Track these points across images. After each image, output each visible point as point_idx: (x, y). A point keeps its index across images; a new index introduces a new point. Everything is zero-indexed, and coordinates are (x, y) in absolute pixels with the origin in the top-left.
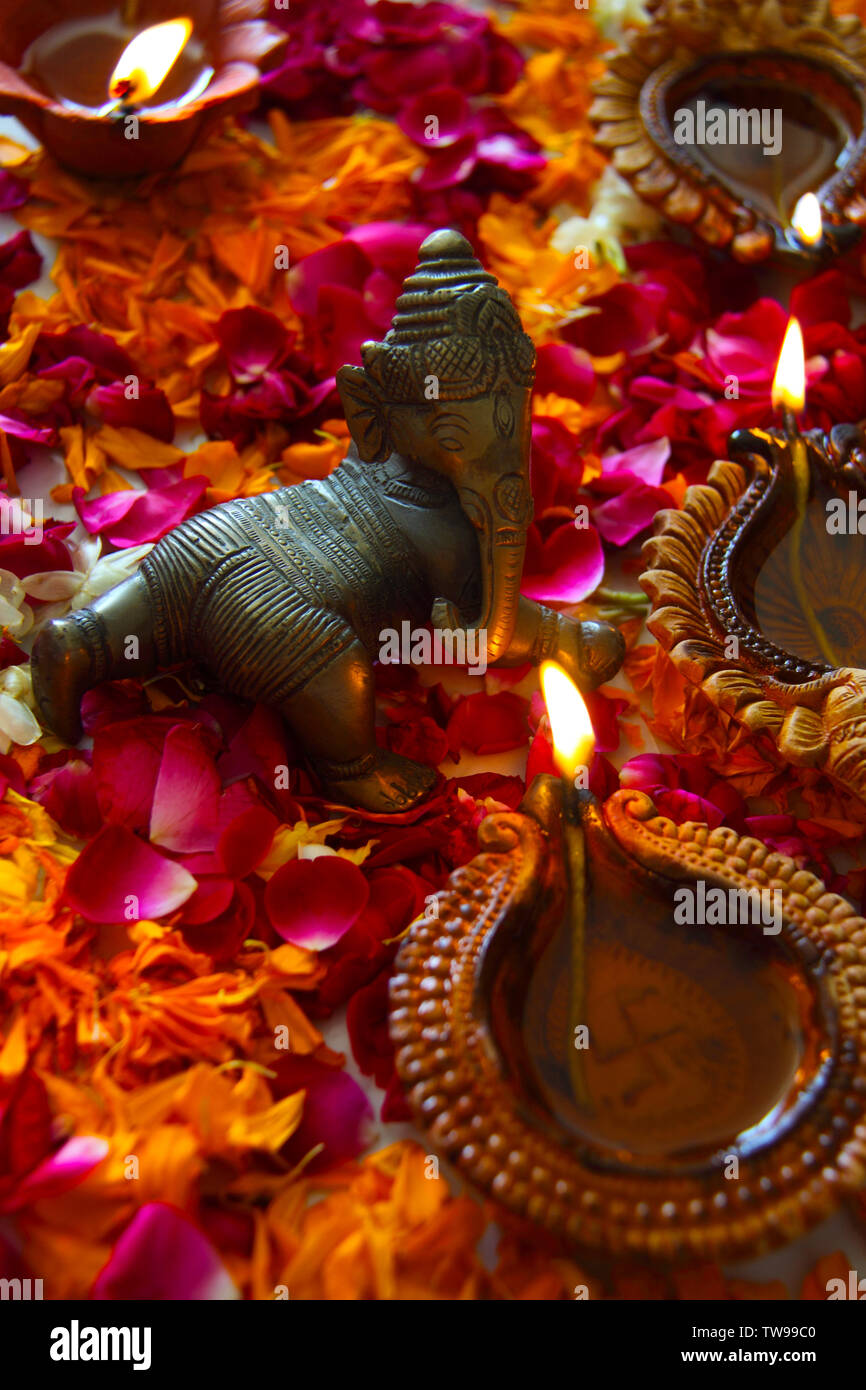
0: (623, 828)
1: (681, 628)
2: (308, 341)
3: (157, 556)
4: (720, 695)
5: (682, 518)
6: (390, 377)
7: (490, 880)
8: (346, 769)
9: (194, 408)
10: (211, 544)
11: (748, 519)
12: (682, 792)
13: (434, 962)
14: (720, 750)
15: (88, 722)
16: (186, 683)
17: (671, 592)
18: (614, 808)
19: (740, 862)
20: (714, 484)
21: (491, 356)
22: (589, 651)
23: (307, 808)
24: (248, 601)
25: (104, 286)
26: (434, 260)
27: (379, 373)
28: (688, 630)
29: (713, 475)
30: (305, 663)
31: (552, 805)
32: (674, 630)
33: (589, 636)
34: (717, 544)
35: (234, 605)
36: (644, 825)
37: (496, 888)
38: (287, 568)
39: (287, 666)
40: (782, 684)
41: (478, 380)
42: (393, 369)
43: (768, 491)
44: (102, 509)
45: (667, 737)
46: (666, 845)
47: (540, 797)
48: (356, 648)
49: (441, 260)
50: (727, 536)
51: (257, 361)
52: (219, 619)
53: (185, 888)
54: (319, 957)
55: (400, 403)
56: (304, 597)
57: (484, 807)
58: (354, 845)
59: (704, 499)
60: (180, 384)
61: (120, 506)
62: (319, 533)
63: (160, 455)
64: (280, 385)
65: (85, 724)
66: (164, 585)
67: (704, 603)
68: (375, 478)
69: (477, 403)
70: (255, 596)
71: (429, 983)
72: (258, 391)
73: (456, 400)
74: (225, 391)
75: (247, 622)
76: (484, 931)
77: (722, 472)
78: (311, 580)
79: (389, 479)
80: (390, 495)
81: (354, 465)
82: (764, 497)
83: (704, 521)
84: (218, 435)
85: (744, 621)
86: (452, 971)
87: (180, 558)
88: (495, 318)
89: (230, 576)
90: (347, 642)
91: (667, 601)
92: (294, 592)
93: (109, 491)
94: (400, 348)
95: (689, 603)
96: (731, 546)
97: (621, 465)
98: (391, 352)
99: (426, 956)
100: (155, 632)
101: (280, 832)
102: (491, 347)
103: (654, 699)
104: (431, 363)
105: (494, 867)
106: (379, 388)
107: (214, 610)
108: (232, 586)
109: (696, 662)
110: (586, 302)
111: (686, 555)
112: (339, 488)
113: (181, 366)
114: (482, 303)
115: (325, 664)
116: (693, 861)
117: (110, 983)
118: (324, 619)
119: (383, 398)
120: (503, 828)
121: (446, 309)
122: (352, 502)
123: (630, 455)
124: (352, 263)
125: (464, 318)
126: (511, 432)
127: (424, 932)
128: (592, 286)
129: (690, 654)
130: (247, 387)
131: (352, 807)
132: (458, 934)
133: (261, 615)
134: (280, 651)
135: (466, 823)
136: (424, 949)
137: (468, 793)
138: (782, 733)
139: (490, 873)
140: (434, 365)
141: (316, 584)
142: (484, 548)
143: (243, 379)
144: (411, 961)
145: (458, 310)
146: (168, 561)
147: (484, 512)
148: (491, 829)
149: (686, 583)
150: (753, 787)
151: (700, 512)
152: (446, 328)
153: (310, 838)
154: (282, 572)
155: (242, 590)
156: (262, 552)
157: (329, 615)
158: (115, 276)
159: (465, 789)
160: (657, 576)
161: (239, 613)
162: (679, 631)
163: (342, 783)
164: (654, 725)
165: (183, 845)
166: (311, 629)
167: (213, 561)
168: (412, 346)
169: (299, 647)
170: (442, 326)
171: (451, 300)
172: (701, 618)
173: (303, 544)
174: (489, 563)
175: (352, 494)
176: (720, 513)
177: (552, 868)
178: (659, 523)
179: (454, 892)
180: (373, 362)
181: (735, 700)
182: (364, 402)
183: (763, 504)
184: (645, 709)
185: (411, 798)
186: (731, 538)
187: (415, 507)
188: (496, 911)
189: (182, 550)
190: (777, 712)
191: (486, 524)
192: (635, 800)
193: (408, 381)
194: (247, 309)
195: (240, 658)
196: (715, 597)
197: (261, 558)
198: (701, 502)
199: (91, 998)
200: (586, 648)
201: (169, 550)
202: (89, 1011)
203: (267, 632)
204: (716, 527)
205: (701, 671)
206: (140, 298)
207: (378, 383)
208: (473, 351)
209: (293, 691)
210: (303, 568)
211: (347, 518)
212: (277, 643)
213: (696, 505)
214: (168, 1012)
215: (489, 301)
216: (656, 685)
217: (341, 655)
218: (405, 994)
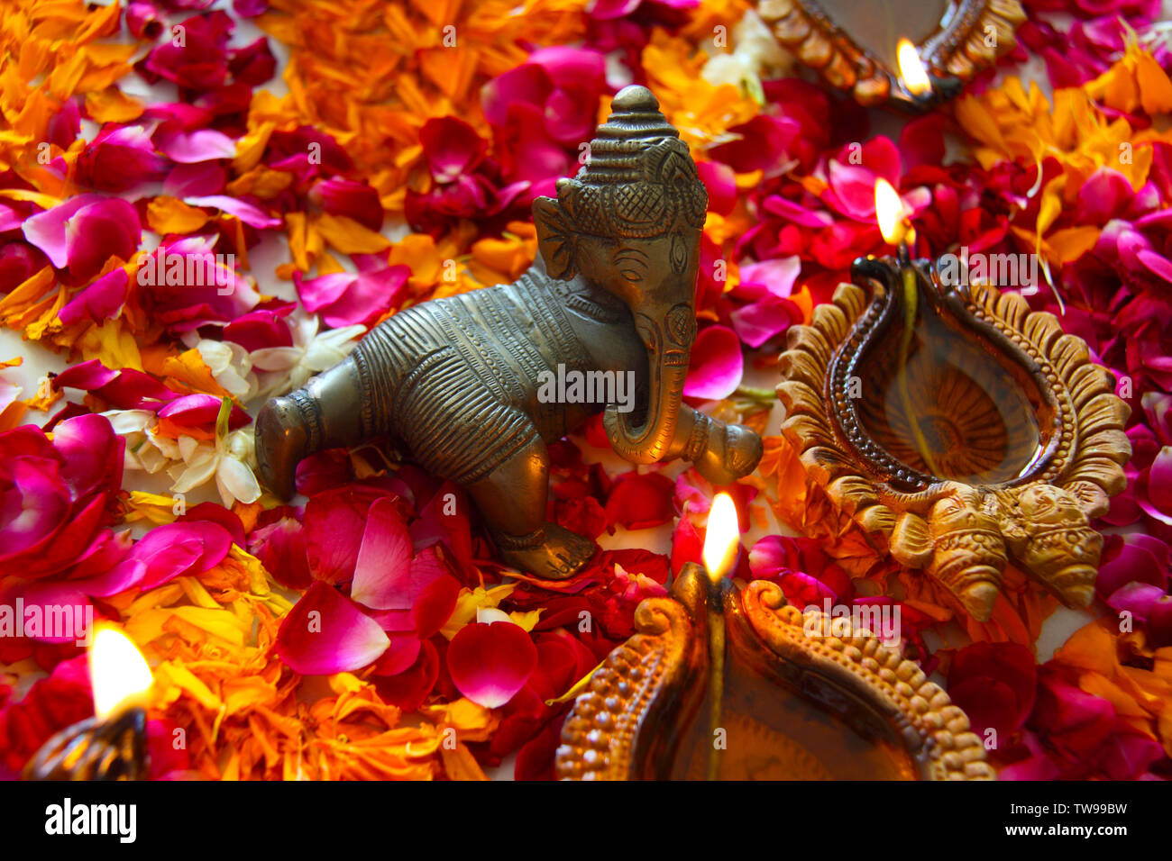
0: (759, 618)
1: (811, 436)
2: (497, 148)
3: (368, 347)
4: (843, 499)
5: (812, 334)
6: (581, 211)
7: (644, 660)
8: (520, 542)
9: (399, 201)
10: (414, 341)
11: (867, 338)
12: (803, 574)
13: (594, 735)
14: (833, 536)
15: (301, 481)
16: (385, 453)
17: (803, 403)
18: (751, 597)
19: (856, 651)
20: (838, 303)
21: (671, 202)
22: (733, 453)
23: (484, 570)
24: (446, 397)
25: (329, 92)
26: (624, 113)
27: (571, 207)
28: (817, 437)
29: (837, 295)
30: (492, 454)
31: (698, 593)
32: (805, 437)
33: (733, 440)
34: (841, 359)
35: (434, 399)
36: (775, 614)
37: (650, 668)
38: (480, 367)
39: (477, 456)
40: (895, 492)
41: (659, 223)
42: (584, 204)
43: (884, 313)
44: (319, 289)
45: (788, 519)
46: (794, 633)
47: (689, 585)
48: (536, 443)
49: (632, 113)
50: (850, 351)
51: (454, 162)
52: (420, 410)
53: (379, 644)
54: (491, 712)
55: (587, 234)
56: (494, 395)
57: (637, 582)
58: (524, 609)
59: (831, 317)
60: (388, 181)
61: (335, 288)
62: (508, 334)
63: (368, 242)
64: (473, 188)
65: (297, 483)
66: (373, 374)
67: (830, 412)
68: (558, 290)
69: (656, 242)
70: (451, 393)
71: (591, 755)
72: (453, 190)
73: (639, 238)
74: (425, 188)
75: (444, 416)
76: (638, 710)
77: (846, 293)
78: (501, 380)
79: (570, 292)
80: (571, 307)
81: (539, 274)
82: (881, 318)
83: (830, 337)
84: (419, 227)
85: (864, 433)
86: (611, 746)
87: (388, 351)
88: (676, 168)
89: (431, 372)
90: (529, 438)
91: (800, 410)
92: (484, 391)
93: (325, 271)
94: (592, 187)
95: (817, 413)
96: (853, 362)
97: (756, 274)
98: (583, 190)
99: (588, 729)
100: (363, 413)
101: (462, 595)
102: (672, 193)
103: (779, 486)
104: (619, 205)
105: (648, 648)
106: (570, 219)
107: (416, 401)
108: (432, 381)
109: (823, 468)
110: (731, 130)
111: (814, 367)
112: (526, 295)
113: (390, 164)
114: (667, 155)
115: (509, 456)
116: (817, 650)
117: (312, 728)
118: (510, 416)
119: (573, 227)
120: (657, 613)
121: (635, 158)
122: (537, 309)
123: (763, 266)
124: (536, 81)
125: (650, 168)
126: (684, 268)
127: (587, 707)
128: (736, 115)
129: (818, 460)
130: (444, 186)
131: (524, 573)
132: (616, 710)
133: (457, 411)
134: (472, 444)
135: (620, 594)
136: (588, 722)
137: (623, 568)
138: (894, 535)
139: (644, 653)
140: (622, 207)
141: (505, 384)
142: (654, 367)
143: (441, 178)
144: (576, 734)
145: (646, 159)
146: (377, 353)
147: (656, 336)
148: (647, 614)
149: (815, 394)
150: (859, 569)
151: (827, 328)
152: (634, 174)
153: (488, 604)
154: (476, 372)
155: (441, 386)
156: (459, 351)
157: (515, 412)
158: (338, 82)
159: (621, 565)
160: (792, 387)
161: (438, 407)
162: (809, 438)
163: (517, 552)
164: (777, 509)
165: (379, 603)
166: (499, 425)
167: (416, 357)
168: (602, 187)
169: (488, 440)
170: (631, 172)
171: (638, 151)
172: (827, 426)
173: (494, 345)
174: (657, 380)
175: (538, 301)
176: (843, 331)
177: (697, 649)
178: (793, 337)
179: (612, 670)
180: (566, 196)
181: (856, 504)
182: (555, 229)
183: (880, 325)
184: (769, 492)
185: (574, 567)
186: (853, 354)
187: (592, 321)
188: (650, 690)
189: (390, 344)
190: (889, 516)
191: (657, 346)
192: (769, 590)
193: (597, 217)
194: (448, 119)
195: (437, 445)
196: (839, 408)
197: (459, 357)
198: (828, 320)
199: (295, 742)
200: (731, 450)
201: (379, 343)
202: (294, 753)
203: (461, 425)
204: (839, 343)
205: (828, 475)
206: (359, 102)
207: (570, 215)
208: (656, 197)
209: (480, 476)
210: (494, 368)
211: (531, 324)
212: (469, 437)
213: (824, 322)
214: (361, 761)
215: (673, 153)
216: (781, 474)
217: (523, 449)
218: (570, 764)
